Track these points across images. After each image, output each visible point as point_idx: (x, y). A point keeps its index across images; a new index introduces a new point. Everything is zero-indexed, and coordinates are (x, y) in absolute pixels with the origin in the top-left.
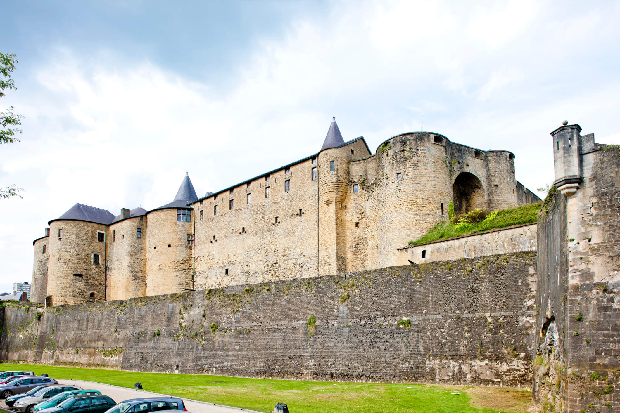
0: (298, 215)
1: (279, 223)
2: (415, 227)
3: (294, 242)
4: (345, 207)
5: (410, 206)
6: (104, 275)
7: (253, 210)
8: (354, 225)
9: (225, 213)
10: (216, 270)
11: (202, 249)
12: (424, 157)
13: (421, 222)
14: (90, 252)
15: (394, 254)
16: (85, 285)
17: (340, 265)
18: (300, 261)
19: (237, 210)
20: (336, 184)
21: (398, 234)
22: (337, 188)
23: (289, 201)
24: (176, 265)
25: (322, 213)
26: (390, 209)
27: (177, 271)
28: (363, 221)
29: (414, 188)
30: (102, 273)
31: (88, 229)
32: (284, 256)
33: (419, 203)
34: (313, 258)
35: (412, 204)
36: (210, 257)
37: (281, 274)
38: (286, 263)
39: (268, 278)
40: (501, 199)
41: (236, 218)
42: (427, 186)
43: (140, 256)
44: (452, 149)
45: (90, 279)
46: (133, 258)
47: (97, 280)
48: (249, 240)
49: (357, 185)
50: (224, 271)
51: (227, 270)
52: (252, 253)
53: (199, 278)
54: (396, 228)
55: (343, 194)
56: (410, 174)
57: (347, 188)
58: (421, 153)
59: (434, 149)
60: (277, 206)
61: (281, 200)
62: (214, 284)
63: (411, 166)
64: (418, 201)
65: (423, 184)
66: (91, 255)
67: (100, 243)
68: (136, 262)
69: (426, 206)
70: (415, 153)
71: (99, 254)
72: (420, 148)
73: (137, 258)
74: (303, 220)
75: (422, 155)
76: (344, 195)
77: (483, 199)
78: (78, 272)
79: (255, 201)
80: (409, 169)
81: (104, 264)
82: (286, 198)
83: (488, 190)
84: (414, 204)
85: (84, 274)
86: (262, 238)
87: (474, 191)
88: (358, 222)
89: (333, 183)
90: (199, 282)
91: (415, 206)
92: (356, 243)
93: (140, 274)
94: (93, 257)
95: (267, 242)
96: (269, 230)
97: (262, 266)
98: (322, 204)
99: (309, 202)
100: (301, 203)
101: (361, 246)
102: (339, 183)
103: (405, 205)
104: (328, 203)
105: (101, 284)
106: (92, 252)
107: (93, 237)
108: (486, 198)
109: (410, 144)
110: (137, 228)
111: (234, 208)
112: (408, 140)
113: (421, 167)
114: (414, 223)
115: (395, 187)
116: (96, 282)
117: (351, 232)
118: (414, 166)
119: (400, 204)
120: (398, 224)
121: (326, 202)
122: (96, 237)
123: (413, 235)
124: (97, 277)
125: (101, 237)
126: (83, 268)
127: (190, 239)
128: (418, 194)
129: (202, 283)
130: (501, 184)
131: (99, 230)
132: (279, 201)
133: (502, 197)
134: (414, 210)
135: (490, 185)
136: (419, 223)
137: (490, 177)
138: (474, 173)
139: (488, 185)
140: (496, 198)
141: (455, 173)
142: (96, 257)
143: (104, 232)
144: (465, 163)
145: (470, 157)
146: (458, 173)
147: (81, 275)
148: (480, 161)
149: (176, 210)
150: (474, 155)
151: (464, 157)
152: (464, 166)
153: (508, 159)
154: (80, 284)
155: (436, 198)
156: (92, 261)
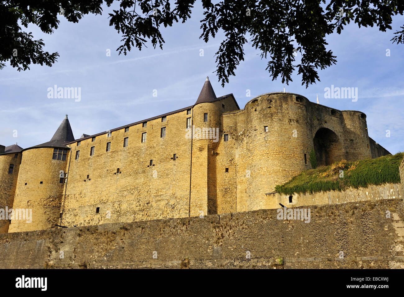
0: (172, 159)
1: (154, 165)
2: (281, 174)
3: (167, 184)
4: (217, 153)
5: (276, 155)
7: (129, 153)
8: (225, 170)
9: (101, 154)
10: (87, 208)
11: (74, 187)
12: (288, 113)
13: (287, 169)
15: (263, 198)
17: (211, 207)
18: (172, 202)
19: (113, 152)
21: (265, 180)
23: (164, 146)
24: (45, 202)
25: (195, 158)
26: (258, 157)
28: (232, 167)
29: (279, 139)
32: (156, 196)
33: (284, 153)
34: (185, 200)
35: (278, 153)
36: (82, 195)
37: (153, 214)
38: (159, 203)
39: (139, 217)
41: (112, 159)
42: (291, 138)
44: (312, 108)
48: (123, 181)
49: (228, 135)
50: (95, 210)
51: (98, 209)
52: (125, 193)
53: (68, 215)
54: (264, 174)
56: (276, 127)
58: (285, 110)
59: (296, 107)
60: (152, 151)
61: (157, 145)
62: (82, 222)
63: (277, 121)
64: (283, 151)
69: (291, 155)
70: (280, 110)
72: (285, 106)
74: (176, 164)
75: (286, 112)
77: (341, 151)
79: (132, 144)
80: (275, 123)
82: (161, 143)
83: (345, 144)
84: (280, 153)
86: (136, 179)
87: (333, 145)
88: (228, 167)
90: (67, 220)
91: (281, 155)
92: (226, 187)
95: (140, 182)
96: (144, 172)
97: (134, 206)
98: (195, 149)
99: (183, 148)
100: (176, 148)
101: (231, 190)
103: (272, 154)
104: (201, 149)
108: (343, 150)
109: (276, 102)
110: (11, 164)
111: (110, 150)
112: (274, 99)
113: (285, 122)
114: (280, 170)
115: (262, 138)
117: (221, 177)
118: (279, 121)
119: (267, 153)
120: (265, 170)
121: (199, 149)
123: (280, 181)
128: (283, 145)
129: (70, 221)
130: (356, 139)
132: (155, 145)
133: (358, 151)
134: (281, 159)
135: (346, 140)
136: (285, 170)
137: (346, 133)
138: (331, 129)
139: (345, 139)
140: (352, 151)
141: (315, 128)
144: (323, 120)
145: (327, 115)
146: (318, 128)
148: (336, 118)
149: (53, 149)
150: (331, 114)
151: (322, 115)
152: (322, 123)
153: (361, 118)
155: (300, 149)
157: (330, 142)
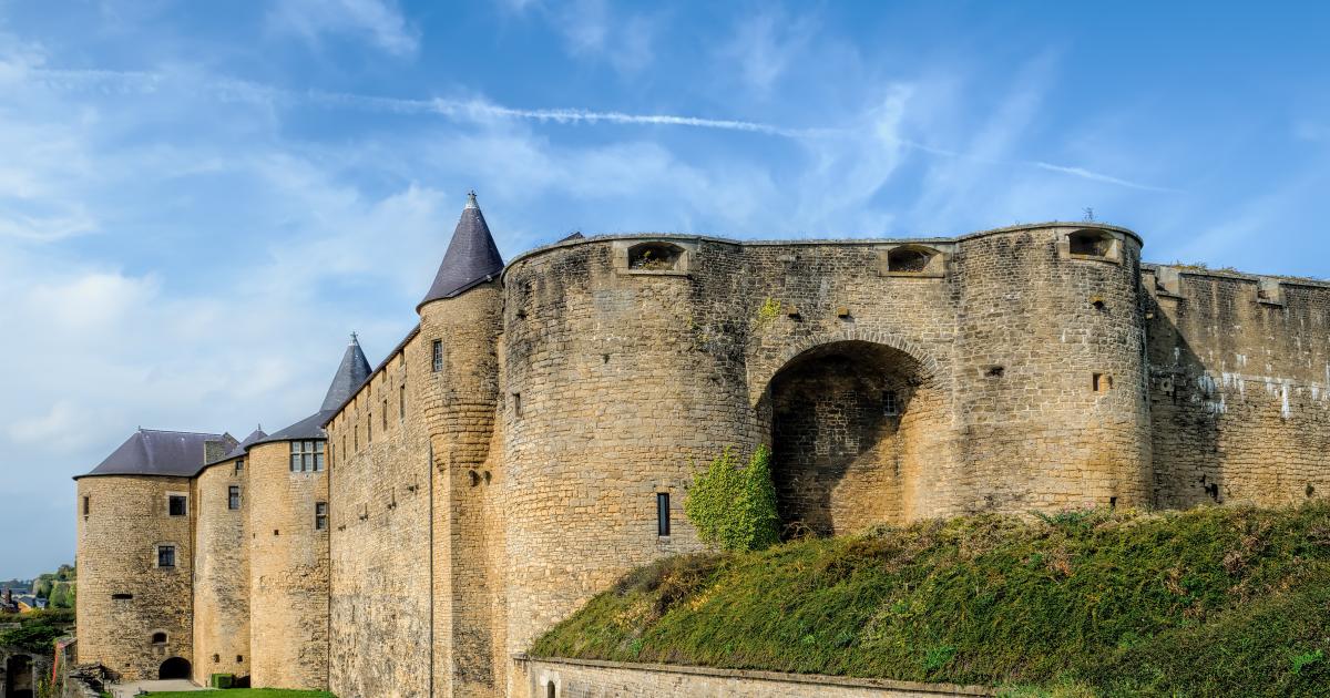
0: (412, 489)
1: (395, 506)
2: (550, 586)
3: (409, 567)
4: (488, 476)
5: (538, 514)
6: (187, 593)
7: (374, 460)
10: (345, 603)
11: (336, 542)
12: (589, 330)
13: (569, 568)
14: (150, 543)
16: (137, 618)
19: (360, 455)
20: (447, 410)
22: (452, 421)
23: (404, 448)
24: (290, 580)
25: (436, 495)
27: (294, 594)
29: (548, 449)
30: (183, 586)
31: (142, 491)
33: (565, 502)
35: (540, 505)
36: (341, 567)
40: (1018, 421)
41: (359, 475)
42: (597, 437)
43: (238, 552)
44: (756, 270)
45: (151, 604)
46: (221, 558)
47: (169, 604)
48: (370, 541)
52: (373, 577)
53: (334, 613)
55: (475, 440)
56: (540, 398)
57: (492, 418)
58: (577, 318)
59: (626, 294)
63: (542, 370)
64: (562, 494)
65: (582, 432)
66: (152, 550)
67: (175, 518)
68: (227, 566)
69: (590, 509)
70: (554, 322)
71: (172, 544)
72: (574, 299)
73: (231, 558)
74: (418, 507)
75: (578, 325)
76: (481, 440)
77: (942, 427)
78: (123, 590)
80: (538, 380)
81: (187, 564)
82: (402, 436)
83: (962, 391)
84: (549, 504)
85: (134, 592)
86: (381, 541)
89: (440, 410)
91: (552, 511)
93: (237, 595)
94: (156, 553)
95: (385, 552)
96: (387, 522)
100: (416, 457)
102: (457, 408)
103: (528, 507)
104: (440, 467)
105: (179, 613)
106: (156, 542)
107: (157, 509)
108: (955, 421)
109: (541, 289)
110: (230, 487)
111: (358, 450)
112: (534, 274)
113: (574, 368)
114: (548, 573)
116: (168, 609)
117: (503, 555)
118: (549, 369)
122: (163, 508)
123: (544, 614)
124: (169, 597)
125: (177, 506)
126: (133, 580)
127: (322, 516)
128: (561, 468)
130: (1020, 363)
131: (171, 491)
133: (1022, 417)
134: (550, 526)
135: (971, 372)
136: (564, 572)
137: (972, 340)
138: (882, 337)
139: (965, 370)
140: (993, 423)
141: (769, 357)
142: (166, 555)
143: (185, 494)
144: (828, 307)
145: (858, 280)
146: (785, 355)
147: (130, 596)
148: (921, 282)
149: (288, 445)
150: (885, 268)
151: (824, 286)
152: (823, 323)
153: (1064, 254)
154: (128, 617)
155: (633, 478)
156: (156, 561)
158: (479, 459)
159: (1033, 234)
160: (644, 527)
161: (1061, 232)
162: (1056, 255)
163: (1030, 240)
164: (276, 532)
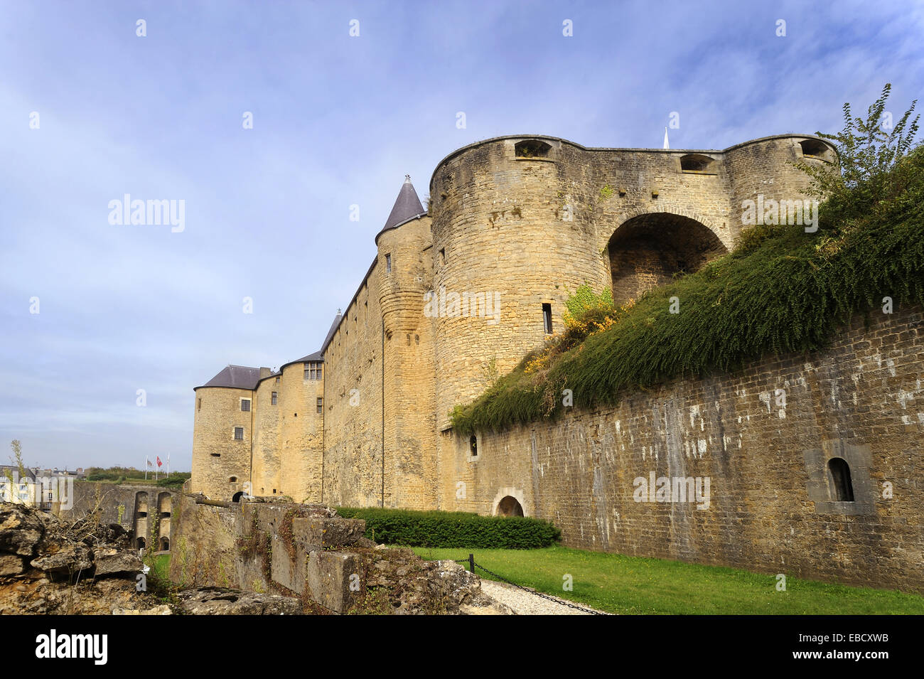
0: (371, 360)
1: (361, 377)
2: (469, 373)
3: (369, 410)
4: (418, 337)
6: (249, 454)
11: (327, 419)
12: (491, 197)
13: (482, 359)
14: (230, 425)
15: (439, 442)
16: (222, 467)
17: (406, 457)
18: (372, 446)
20: (394, 296)
21: (442, 394)
22: (397, 303)
23: (367, 339)
24: (302, 443)
25: (386, 355)
27: (304, 450)
29: (465, 278)
30: (246, 451)
31: (228, 396)
34: (381, 442)
36: (330, 432)
37: (361, 467)
38: (365, 447)
39: (355, 471)
42: (499, 266)
43: (275, 429)
44: (596, 165)
45: (230, 460)
46: (267, 432)
47: (239, 460)
48: (346, 407)
54: (440, 379)
55: (411, 315)
56: (459, 245)
58: (483, 190)
59: (514, 173)
60: (360, 349)
63: (459, 227)
65: (487, 264)
66: (231, 430)
67: (244, 412)
68: (270, 437)
70: (467, 195)
71: (242, 427)
72: (480, 179)
73: (271, 432)
75: (483, 195)
76: (414, 315)
78: (216, 451)
80: (457, 234)
81: (250, 438)
82: (365, 333)
85: (221, 453)
89: (390, 296)
93: (274, 454)
94: (234, 430)
97: (352, 451)
98: (386, 337)
99: (378, 337)
100: (374, 340)
102: (400, 294)
104: (389, 335)
105: (244, 466)
106: (234, 425)
107: (234, 407)
109: (458, 176)
110: (272, 392)
112: (453, 169)
114: (467, 364)
116: (238, 463)
118: (464, 226)
122: (238, 406)
123: (464, 394)
124: (239, 457)
125: (246, 405)
126: (221, 446)
127: (320, 405)
131: (242, 396)
136: (478, 362)
138: (682, 211)
141: (608, 221)
142: (239, 431)
143: (250, 399)
144: (645, 190)
145: (663, 175)
146: (619, 221)
147: (219, 455)
148: (703, 177)
149: (303, 365)
150: (679, 168)
151: (642, 178)
152: (643, 200)
153: (800, 154)
154: (217, 466)
155: (525, 293)
156: (233, 436)
157: (699, 252)
158: (413, 328)
159: (777, 142)
160: (535, 327)
161: (796, 141)
162: (794, 155)
163: (774, 146)
164: (296, 415)
